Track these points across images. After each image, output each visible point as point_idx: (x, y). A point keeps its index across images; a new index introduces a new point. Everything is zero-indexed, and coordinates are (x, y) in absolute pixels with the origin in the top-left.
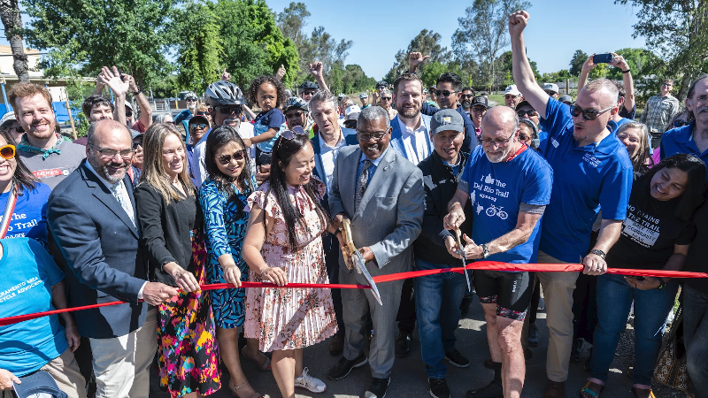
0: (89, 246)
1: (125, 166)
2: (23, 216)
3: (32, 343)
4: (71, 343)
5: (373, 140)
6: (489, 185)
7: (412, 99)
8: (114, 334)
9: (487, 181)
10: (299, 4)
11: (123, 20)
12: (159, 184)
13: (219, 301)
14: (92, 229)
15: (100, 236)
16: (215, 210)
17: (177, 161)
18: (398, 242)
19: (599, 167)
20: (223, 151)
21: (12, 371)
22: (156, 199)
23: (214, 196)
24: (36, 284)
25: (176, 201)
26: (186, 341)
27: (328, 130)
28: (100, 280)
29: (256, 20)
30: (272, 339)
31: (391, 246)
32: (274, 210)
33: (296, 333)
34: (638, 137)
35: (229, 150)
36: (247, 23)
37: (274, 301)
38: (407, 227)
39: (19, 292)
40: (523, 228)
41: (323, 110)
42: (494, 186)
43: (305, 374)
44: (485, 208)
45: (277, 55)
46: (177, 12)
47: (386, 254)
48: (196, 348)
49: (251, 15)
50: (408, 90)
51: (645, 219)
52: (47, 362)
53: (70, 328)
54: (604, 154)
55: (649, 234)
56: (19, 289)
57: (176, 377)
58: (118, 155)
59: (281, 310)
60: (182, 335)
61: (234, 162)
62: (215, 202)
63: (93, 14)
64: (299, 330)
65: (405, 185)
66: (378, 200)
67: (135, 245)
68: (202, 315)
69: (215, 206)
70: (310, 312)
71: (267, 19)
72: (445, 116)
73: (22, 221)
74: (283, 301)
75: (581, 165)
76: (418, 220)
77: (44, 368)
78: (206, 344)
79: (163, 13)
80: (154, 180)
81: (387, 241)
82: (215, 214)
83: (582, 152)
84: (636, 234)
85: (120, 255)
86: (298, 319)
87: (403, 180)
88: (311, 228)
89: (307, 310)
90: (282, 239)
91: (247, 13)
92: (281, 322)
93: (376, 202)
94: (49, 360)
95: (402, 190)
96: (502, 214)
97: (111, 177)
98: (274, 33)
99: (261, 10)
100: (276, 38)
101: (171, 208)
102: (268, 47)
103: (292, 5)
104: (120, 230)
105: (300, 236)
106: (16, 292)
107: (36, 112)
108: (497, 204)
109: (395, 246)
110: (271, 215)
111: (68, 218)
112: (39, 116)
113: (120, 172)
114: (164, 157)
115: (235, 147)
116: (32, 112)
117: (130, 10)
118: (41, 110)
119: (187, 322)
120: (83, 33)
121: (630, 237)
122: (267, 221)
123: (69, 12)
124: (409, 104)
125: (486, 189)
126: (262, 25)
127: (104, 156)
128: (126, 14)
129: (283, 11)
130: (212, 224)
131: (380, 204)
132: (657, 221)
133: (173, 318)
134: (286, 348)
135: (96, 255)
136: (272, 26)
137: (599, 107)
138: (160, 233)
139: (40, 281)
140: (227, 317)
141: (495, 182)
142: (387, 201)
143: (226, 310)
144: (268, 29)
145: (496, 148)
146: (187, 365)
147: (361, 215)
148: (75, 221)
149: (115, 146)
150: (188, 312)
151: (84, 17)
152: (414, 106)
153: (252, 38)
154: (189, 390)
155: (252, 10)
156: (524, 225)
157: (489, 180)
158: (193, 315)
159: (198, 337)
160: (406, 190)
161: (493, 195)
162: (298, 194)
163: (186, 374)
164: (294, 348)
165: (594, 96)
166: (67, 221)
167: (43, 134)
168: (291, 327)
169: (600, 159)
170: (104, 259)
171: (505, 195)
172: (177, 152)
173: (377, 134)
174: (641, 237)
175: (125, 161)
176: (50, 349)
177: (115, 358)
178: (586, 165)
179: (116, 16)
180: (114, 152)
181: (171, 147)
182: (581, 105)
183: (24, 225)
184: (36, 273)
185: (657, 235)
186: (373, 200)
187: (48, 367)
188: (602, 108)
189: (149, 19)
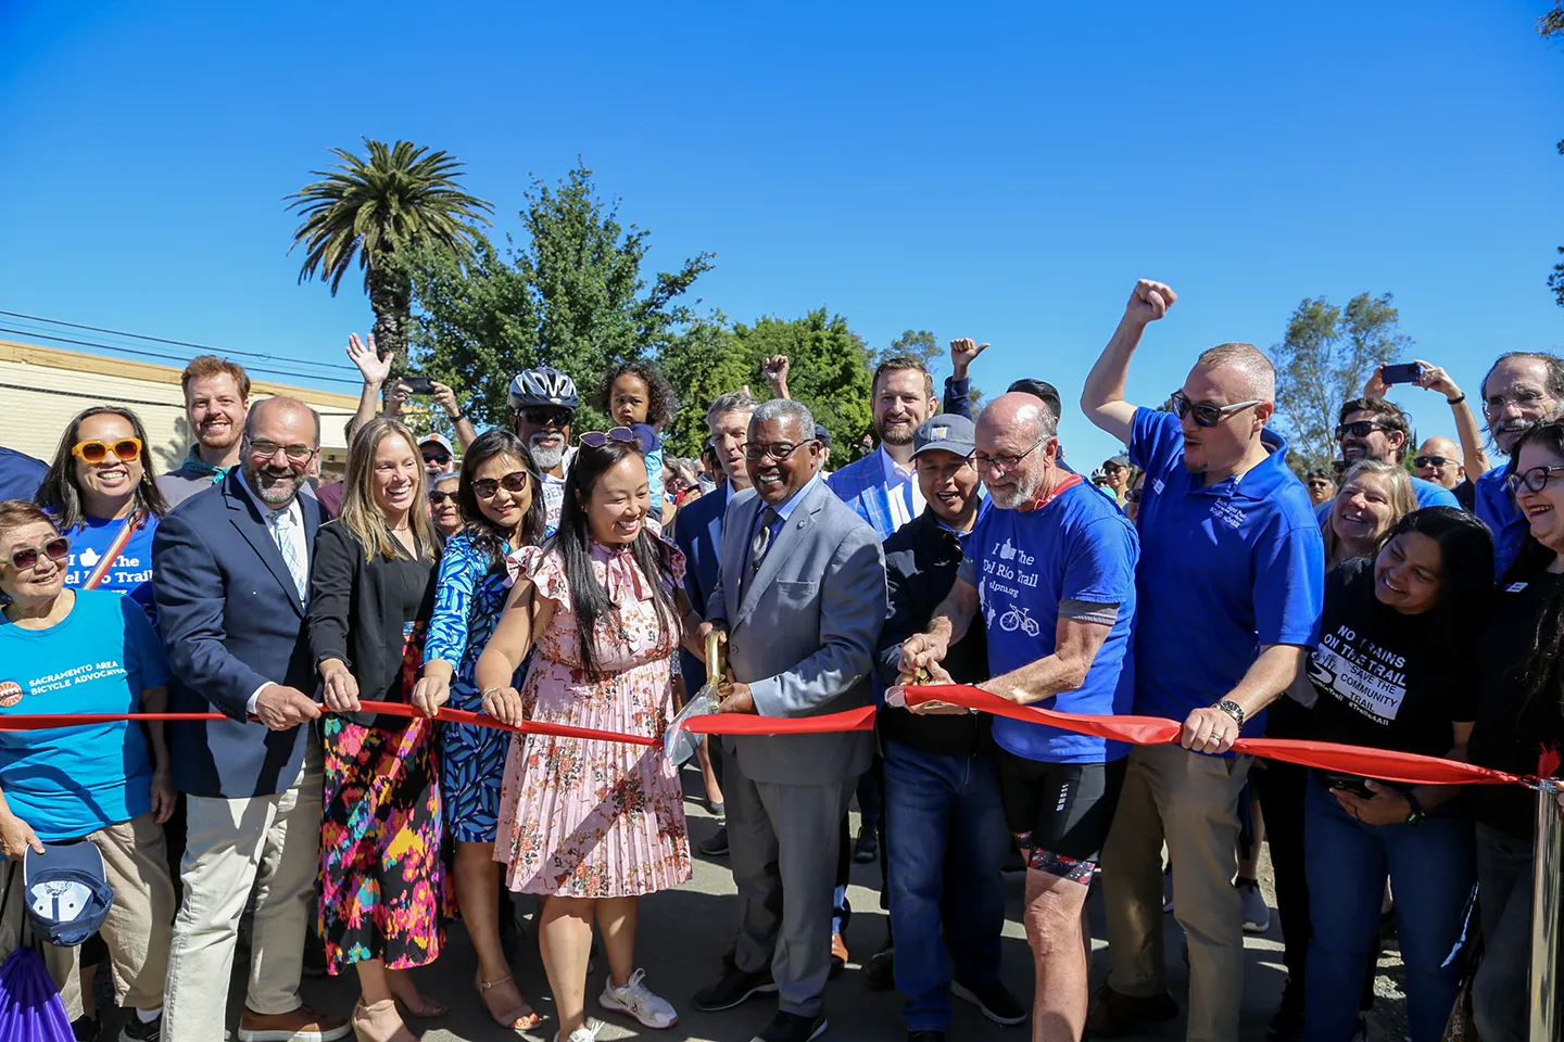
0: (197, 607)
1: (293, 477)
2: (135, 562)
3: (82, 781)
4: (155, 804)
5: (769, 460)
6: (1006, 562)
7: (900, 406)
8: (222, 791)
9: (1003, 555)
10: (922, 333)
11: (567, 350)
12: (361, 524)
13: (456, 779)
14: (214, 579)
15: (225, 594)
16: (454, 583)
17: (399, 483)
18: (808, 678)
19: (1243, 527)
20: (484, 471)
21: (34, 828)
22: (346, 550)
23: (459, 558)
24: (109, 673)
25: (387, 559)
26: (367, 843)
27: (736, 468)
28: (198, 666)
29: (826, 358)
30: (536, 868)
31: (793, 685)
32: (551, 583)
33: (587, 861)
34: (1385, 492)
35: (495, 470)
36: (808, 362)
37: (547, 781)
38: (834, 649)
39: (77, 680)
40: (1063, 652)
41: (727, 429)
42: (1014, 564)
43: (634, 981)
44: (998, 615)
45: (861, 423)
46: (669, 339)
47: (780, 701)
48: (385, 861)
49: (814, 348)
50: (894, 387)
51: (1375, 658)
52: (102, 824)
53: (160, 775)
54: (1252, 500)
55: (1383, 692)
56: (78, 675)
57: (337, 914)
58: (281, 452)
59: (558, 805)
60: (359, 823)
61: (504, 493)
62: (460, 567)
63: (519, 341)
64: (593, 857)
65: (834, 559)
66: (781, 590)
67: (294, 626)
68: (408, 792)
69: (455, 576)
70: (622, 819)
71: (845, 356)
72: (936, 426)
73: (131, 570)
74: (562, 782)
75: (1208, 524)
76: (862, 635)
77: (94, 836)
78: (407, 857)
79: (643, 340)
80: (354, 517)
81: (787, 675)
82: (450, 588)
83: (1210, 499)
84: (1357, 692)
85: (262, 640)
86: (590, 832)
87: (831, 546)
88: (631, 632)
89: (615, 815)
90: (567, 647)
91: (808, 345)
92: (555, 833)
93: (777, 593)
94: (108, 825)
95: (828, 568)
96: (1029, 626)
97: (265, 493)
98: (859, 382)
99: (836, 340)
100: (862, 392)
101: (373, 572)
102: (844, 408)
103: (907, 336)
104: (268, 591)
105: (603, 645)
106: (72, 679)
107: (213, 401)
108: (1019, 604)
109: (802, 686)
110: (544, 592)
111: (177, 552)
112: (216, 407)
113: (281, 485)
114: (376, 475)
115: (509, 466)
116: (206, 402)
117: (582, 335)
118: (222, 399)
119: (374, 801)
120: (496, 372)
121: (1347, 700)
122: (537, 606)
123: (481, 340)
124: (896, 416)
125: (1002, 570)
126: (837, 368)
127: (257, 453)
128: (575, 342)
129: (889, 346)
130: (441, 608)
131: (783, 597)
132: (1400, 662)
133: (344, 787)
134: (563, 892)
135: (206, 625)
136: (854, 370)
137: (1224, 399)
138: (343, 611)
139: (123, 670)
140: (469, 817)
141: (1017, 556)
142: (797, 591)
143: (468, 802)
144: (847, 375)
145: (997, 474)
146: (365, 896)
147: (748, 620)
148: (183, 556)
149: (279, 437)
150: (377, 782)
151: (502, 348)
152: (908, 421)
153: (813, 391)
154: (366, 954)
155: (818, 339)
156: (1068, 646)
157: (1007, 552)
158: (386, 789)
159: (389, 838)
160: (836, 568)
161: (1014, 584)
162: (614, 563)
163: (362, 916)
164: (581, 895)
165: (1213, 376)
166: (174, 557)
167: (217, 440)
168: (576, 845)
169: (1245, 511)
170: (223, 637)
171: (1030, 581)
172: (400, 468)
173: (777, 448)
174: (1369, 700)
175: (292, 465)
176: (114, 803)
177: (215, 841)
178: (1217, 523)
179: (555, 345)
180: (275, 446)
181: (389, 457)
182: (1190, 396)
183: (129, 576)
184: (118, 655)
185: (1399, 694)
186: (772, 589)
187: (102, 836)
188: (1231, 403)
189: (614, 351)
